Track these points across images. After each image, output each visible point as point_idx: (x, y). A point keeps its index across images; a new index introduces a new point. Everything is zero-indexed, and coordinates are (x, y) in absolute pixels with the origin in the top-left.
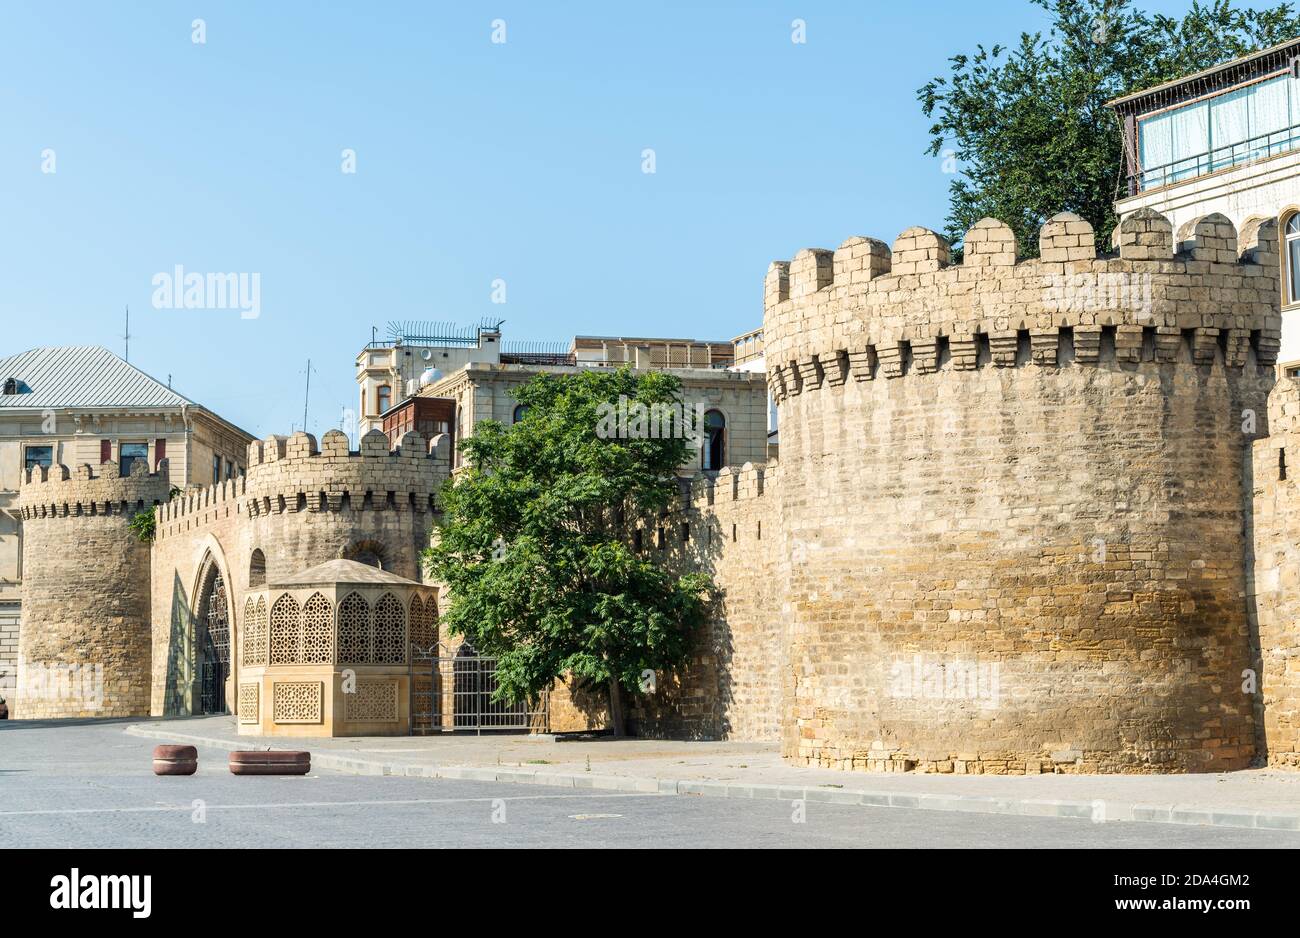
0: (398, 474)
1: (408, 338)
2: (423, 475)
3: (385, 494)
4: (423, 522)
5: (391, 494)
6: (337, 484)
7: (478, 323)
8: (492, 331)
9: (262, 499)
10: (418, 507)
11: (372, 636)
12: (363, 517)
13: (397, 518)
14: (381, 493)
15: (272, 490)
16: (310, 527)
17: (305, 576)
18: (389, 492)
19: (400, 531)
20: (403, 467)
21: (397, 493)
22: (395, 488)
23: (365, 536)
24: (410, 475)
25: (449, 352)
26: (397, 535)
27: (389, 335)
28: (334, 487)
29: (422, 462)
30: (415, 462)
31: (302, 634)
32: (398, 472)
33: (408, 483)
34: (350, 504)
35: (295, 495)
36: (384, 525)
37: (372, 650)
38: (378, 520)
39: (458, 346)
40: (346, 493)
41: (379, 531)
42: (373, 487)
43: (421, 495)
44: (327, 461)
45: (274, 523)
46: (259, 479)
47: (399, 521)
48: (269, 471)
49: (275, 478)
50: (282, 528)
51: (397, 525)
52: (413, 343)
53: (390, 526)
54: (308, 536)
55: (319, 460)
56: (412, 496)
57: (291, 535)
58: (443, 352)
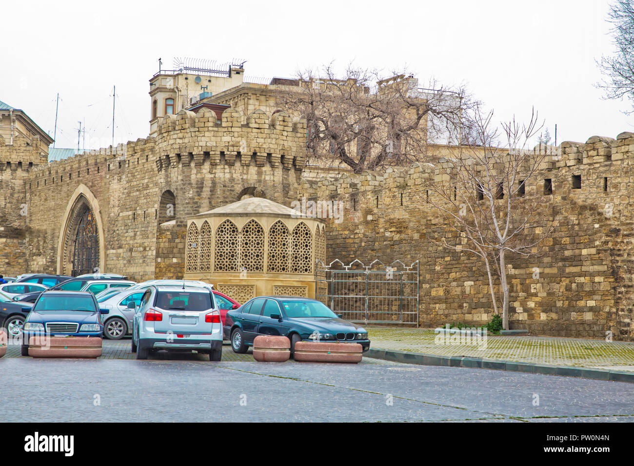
0: (274, 141)
1: (186, 68)
2: (290, 144)
3: (266, 155)
4: (288, 176)
5: (269, 155)
6: (233, 146)
7: (230, 62)
8: (238, 67)
9: (174, 155)
10: (286, 165)
11: (290, 253)
12: (250, 170)
13: (272, 173)
14: (262, 154)
15: (183, 150)
16: (212, 176)
17: (238, 208)
18: (268, 154)
19: (274, 181)
20: (277, 137)
21: (273, 155)
22: (272, 151)
23: (251, 184)
24: (282, 142)
25: (212, 79)
26: (272, 184)
27: (175, 66)
28: (231, 148)
29: (290, 134)
30: (285, 133)
31: (239, 249)
32: (274, 140)
33: (281, 148)
34: (241, 161)
35: (202, 153)
36: (263, 176)
37: (290, 263)
38: (259, 173)
39: (218, 76)
40: (239, 153)
41: (260, 181)
42: (257, 150)
43: (289, 157)
44: (226, 130)
45: (183, 173)
46: (171, 142)
47: (273, 174)
48: (181, 135)
49: (186, 141)
50: (189, 176)
51: (272, 177)
52: (189, 72)
53: (267, 178)
54: (210, 182)
55: (220, 129)
56: (283, 157)
57: (198, 181)
58: (208, 79)
